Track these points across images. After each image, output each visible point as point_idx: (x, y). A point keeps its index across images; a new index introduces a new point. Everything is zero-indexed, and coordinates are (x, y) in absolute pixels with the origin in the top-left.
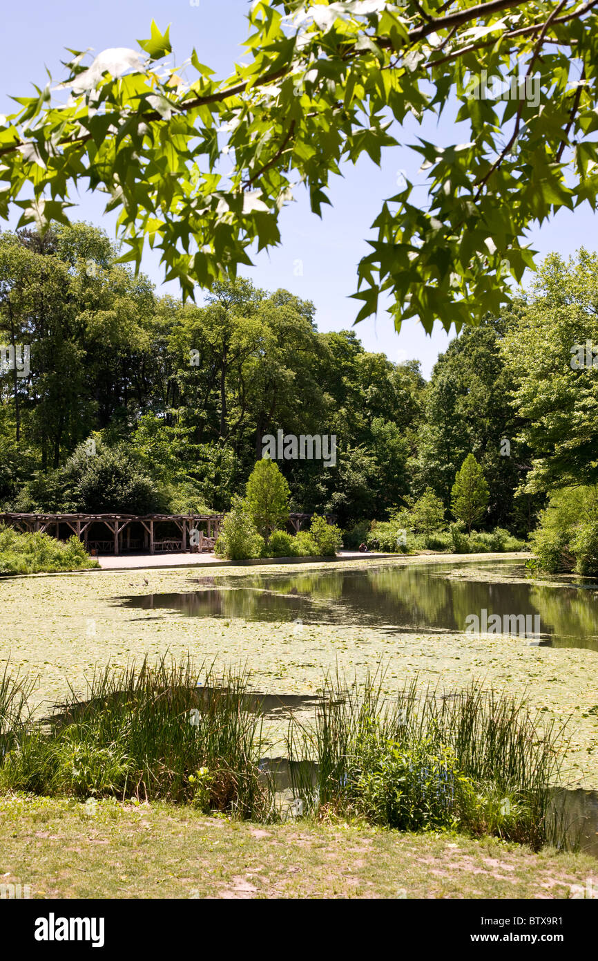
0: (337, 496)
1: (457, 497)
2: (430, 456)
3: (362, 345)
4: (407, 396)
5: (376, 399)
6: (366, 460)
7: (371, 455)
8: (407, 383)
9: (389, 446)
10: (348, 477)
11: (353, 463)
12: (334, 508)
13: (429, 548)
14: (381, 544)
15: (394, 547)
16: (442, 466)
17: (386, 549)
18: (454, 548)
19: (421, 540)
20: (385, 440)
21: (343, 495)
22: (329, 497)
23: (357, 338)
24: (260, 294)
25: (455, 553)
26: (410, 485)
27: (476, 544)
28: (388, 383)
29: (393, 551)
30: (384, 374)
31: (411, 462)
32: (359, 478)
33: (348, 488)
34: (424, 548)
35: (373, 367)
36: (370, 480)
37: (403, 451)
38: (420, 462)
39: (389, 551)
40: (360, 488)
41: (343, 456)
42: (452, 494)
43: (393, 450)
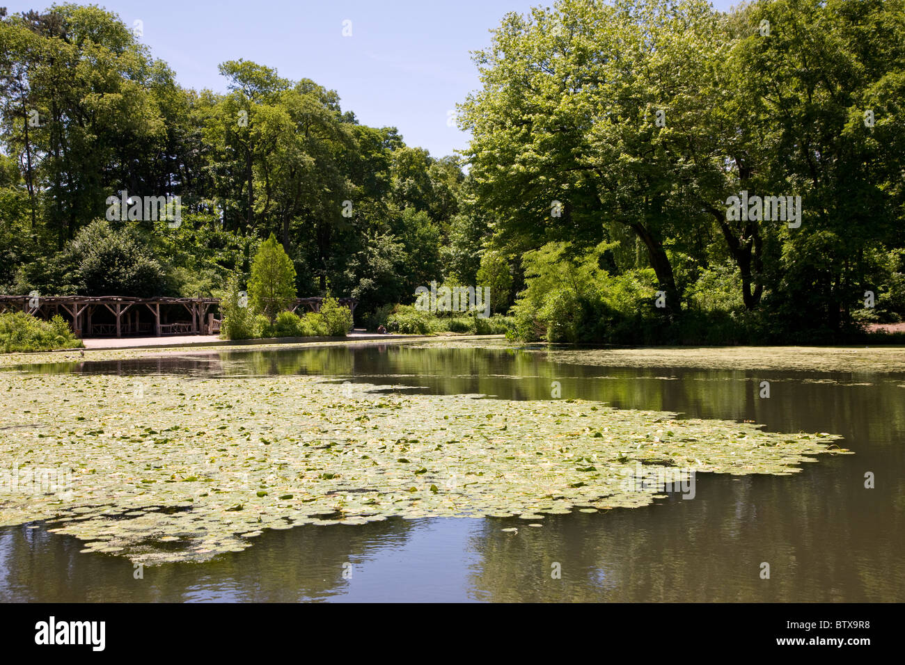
0: (365, 282)
1: (482, 282)
2: (461, 245)
3: (404, 141)
4: (445, 188)
5: (413, 190)
6: (394, 246)
7: (398, 242)
8: (444, 177)
9: (419, 234)
10: (375, 263)
11: (381, 249)
12: (361, 293)
13: (452, 330)
14: (401, 326)
15: (413, 329)
16: (471, 253)
17: (406, 330)
18: (475, 329)
19: (444, 323)
20: (415, 229)
21: (370, 281)
22: (356, 283)
23: (399, 134)
24: (286, 84)
25: (476, 334)
26: (442, 273)
27: (498, 326)
28: (426, 176)
29: (412, 332)
30: (422, 168)
31: (443, 250)
32: (386, 264)
33: (376, 274)
34: (446, 330)
35: (411, 161)
36: (399, 267)
37: (434, 239)
38: (452, 250)
39: (408, 333)
40: (387, 274)
41: (371, 243)
42: (477, 279)
43: (424, 238)
